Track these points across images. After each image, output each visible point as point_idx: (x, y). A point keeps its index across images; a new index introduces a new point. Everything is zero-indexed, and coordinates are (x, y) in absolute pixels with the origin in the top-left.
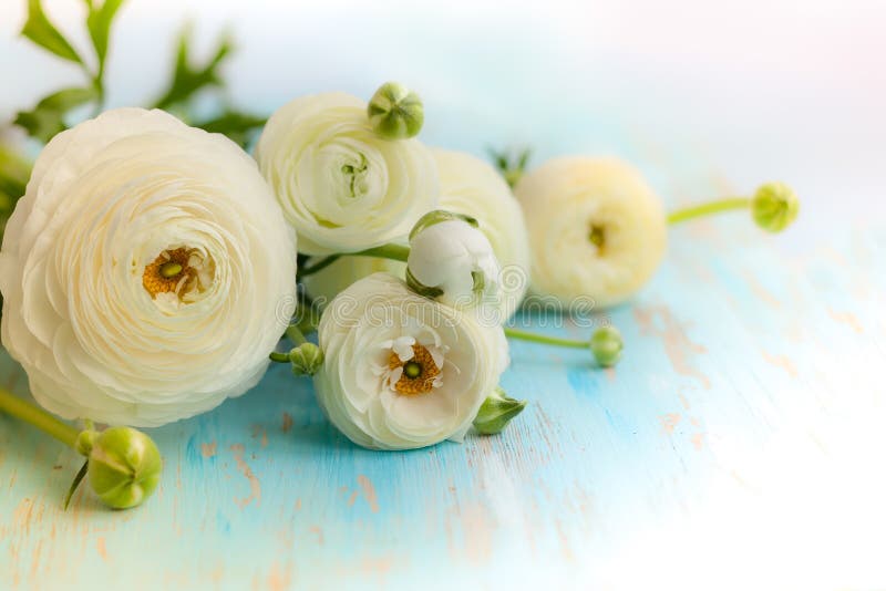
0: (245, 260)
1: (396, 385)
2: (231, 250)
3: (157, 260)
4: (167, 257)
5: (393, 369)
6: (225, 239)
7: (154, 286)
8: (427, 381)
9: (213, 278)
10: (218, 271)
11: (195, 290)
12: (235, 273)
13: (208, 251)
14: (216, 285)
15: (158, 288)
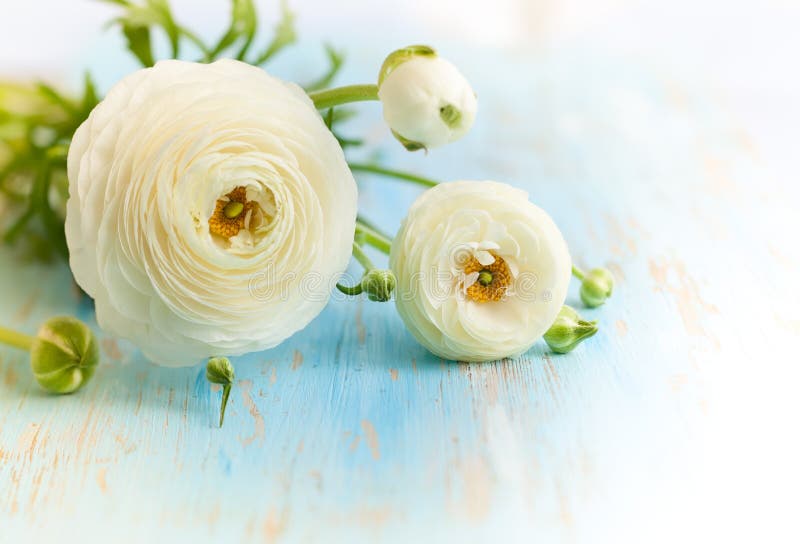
0: (299, 177)
1: (468, 290)
2: (282, 171)
3: (218, 207)
4: (228, 200)
5: (467, 273)
6: (271, 162)
7: (224, 231)
8: (499, 289)
9: (275, 205)
10: (277, 198)
11: (264, 221)
12: (293, 191)
13: (260, 182)
14: (280, 211)
15: (228, 231)
